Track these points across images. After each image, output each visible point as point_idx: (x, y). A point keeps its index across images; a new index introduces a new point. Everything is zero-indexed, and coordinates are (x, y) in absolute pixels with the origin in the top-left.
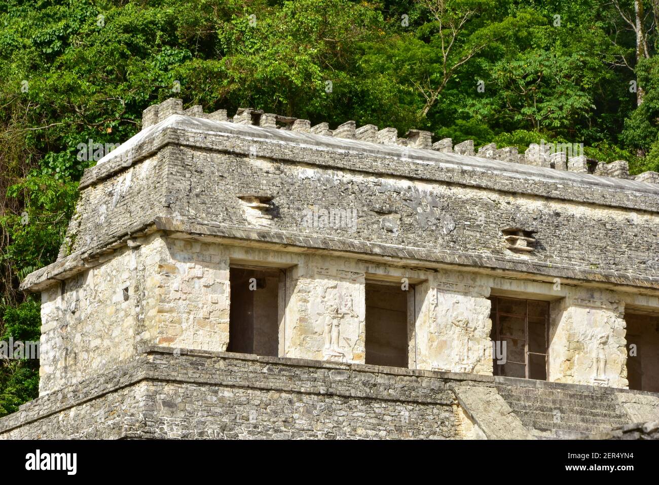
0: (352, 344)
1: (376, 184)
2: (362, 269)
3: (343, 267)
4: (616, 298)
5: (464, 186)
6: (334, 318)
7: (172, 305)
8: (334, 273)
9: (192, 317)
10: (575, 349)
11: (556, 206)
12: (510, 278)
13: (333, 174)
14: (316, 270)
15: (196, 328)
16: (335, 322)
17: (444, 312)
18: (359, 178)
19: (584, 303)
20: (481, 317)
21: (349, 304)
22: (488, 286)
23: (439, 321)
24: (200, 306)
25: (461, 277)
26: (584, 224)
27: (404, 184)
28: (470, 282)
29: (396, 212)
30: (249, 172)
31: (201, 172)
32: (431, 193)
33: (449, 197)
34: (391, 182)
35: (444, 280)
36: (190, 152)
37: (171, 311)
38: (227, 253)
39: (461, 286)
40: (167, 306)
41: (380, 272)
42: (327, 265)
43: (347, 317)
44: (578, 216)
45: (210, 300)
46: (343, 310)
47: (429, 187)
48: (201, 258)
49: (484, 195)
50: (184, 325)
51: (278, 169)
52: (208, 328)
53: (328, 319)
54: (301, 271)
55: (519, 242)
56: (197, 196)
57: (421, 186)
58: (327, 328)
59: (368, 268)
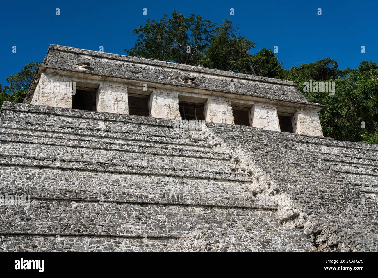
0: (123, 110)
1: (133, 65)
2: (126, 86)
3: (118, 85)
4: (227, 100)
5: (168, 67)
6: (115, 101)
7: (48, 95)
8: (114, 87)
9: (56, 99)
10: (213, 116)
11: (203, 75)
12: (185, 92)
13: (116, 62)
14: (107, 86)
15: (58, 103)
16: (116, 103)
17: (160, 102)
18: (126, 63)
19: (215, 101)
20: (175, 104)
21: (121, 97)
22: (177, 94)
23: (158, 104)
24: (59, 95)
25: (166, 91)
26: (214, 80)
27: (144, 66)
28: (170, 92)
29: (141, 73)
30: (82, 59)
31: (62, 58)
32: (155, 69)
33: (162, 70)
34: (139, 65)
35: (159, 91)
36: (58, 52)
37: (47, 97)
38: (71, 78)
39: (166, 93)
40: (45, 95)
41: (133, 87)
42: (111, 84)
43: (121, 102)
44: (212, 78)
45: (63, 94)
46: (119, 99)
47: (154, 67)
48: (59, 80)
49: (176, 70)
50: (53, 102)
51: (94, 59)
52: (63, 103)
53: (113, 102)
54: (101, 86)
55: (188, 82)
56: (60, 63)
57: (151, 67)
58: (112, 105)
59: (128, 86)
